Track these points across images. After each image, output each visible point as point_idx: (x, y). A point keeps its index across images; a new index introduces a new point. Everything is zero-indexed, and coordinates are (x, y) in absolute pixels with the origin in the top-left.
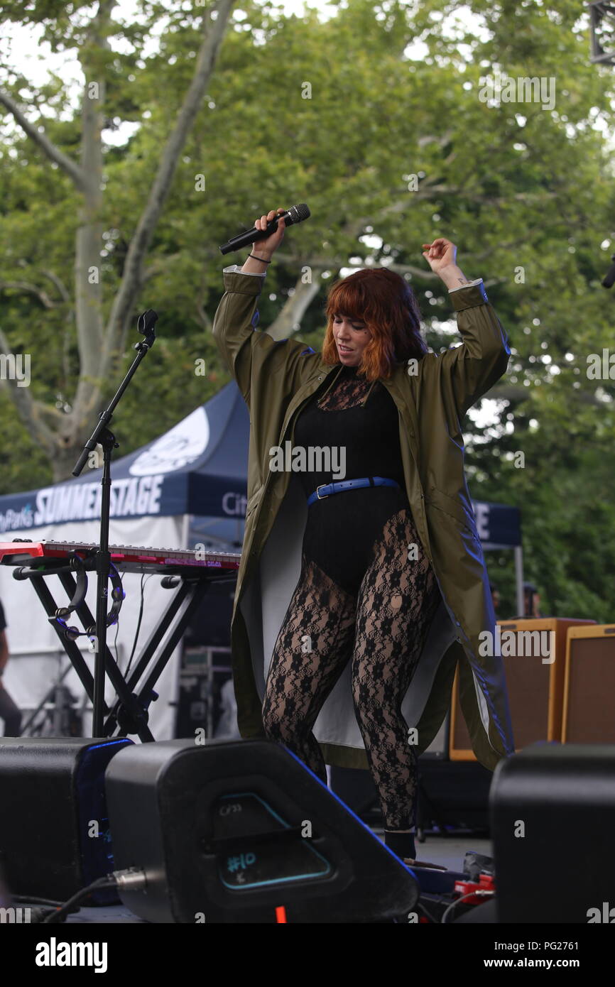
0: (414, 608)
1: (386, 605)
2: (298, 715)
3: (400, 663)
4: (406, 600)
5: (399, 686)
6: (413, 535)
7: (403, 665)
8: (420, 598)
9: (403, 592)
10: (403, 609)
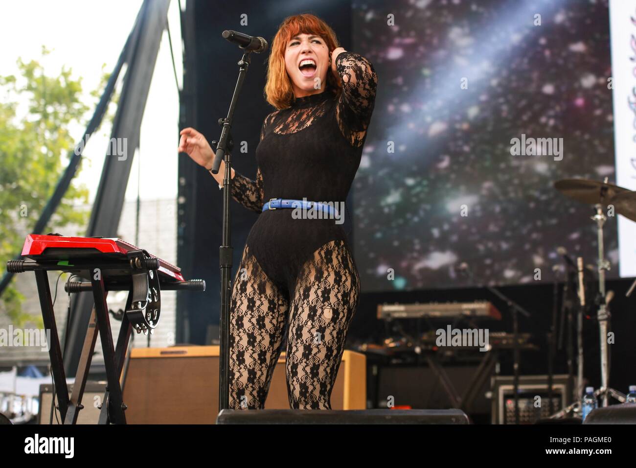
0: (341, 319)
1: (320, 316)
2: (259, 382)
3: (331, 363)
4: (336, 312)
5: (330, 383)
6: (339, 261)
7: (333, 365)
8: (345, 311)
9: (333, 306)
10: (334, 320)
